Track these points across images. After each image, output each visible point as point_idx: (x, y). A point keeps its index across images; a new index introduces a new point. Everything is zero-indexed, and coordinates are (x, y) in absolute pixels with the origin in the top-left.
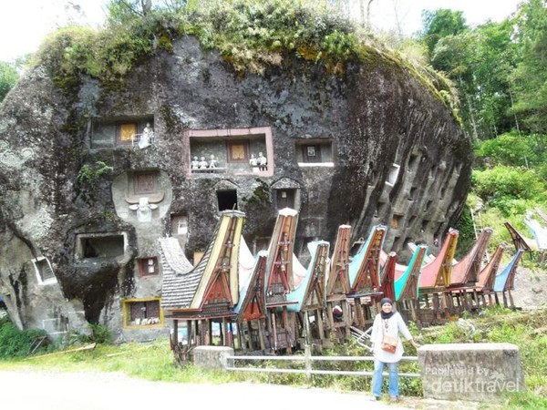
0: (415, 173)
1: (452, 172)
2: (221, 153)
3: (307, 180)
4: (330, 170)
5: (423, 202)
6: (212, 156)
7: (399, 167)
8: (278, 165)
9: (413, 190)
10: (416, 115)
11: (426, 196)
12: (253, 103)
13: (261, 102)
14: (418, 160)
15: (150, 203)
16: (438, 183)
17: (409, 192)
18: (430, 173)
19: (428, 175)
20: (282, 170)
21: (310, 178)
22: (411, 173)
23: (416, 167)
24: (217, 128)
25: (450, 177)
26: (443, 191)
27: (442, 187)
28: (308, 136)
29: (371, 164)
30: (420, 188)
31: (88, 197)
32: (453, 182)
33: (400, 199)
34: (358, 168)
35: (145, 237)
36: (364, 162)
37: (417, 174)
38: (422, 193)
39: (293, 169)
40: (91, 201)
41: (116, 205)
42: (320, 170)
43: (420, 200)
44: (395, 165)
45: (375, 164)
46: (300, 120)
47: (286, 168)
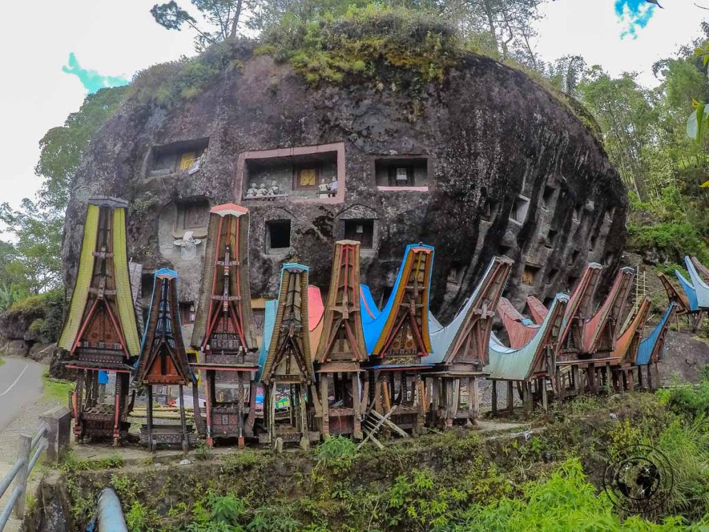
0: (553, 212)
1: (602, 216)
2: (286, 179)
3: (389, 208)
4: (424, 196)
5: (566, 252)
6: (274, 183)
7: (528, 200)
8: (350, 188)
9: (552, 234)
10: (547, 135)
11: (570, 243)
12: (325, 116)
13: (336, 114)
14: (556, 194)
15: (194, 238)
16: (585, 228)
17: (545, 236)
18: (575, 215)
19: (571, 216)
20: (354, 196)
21: (393, 206)
22: (547, 211)
23: (553, 203)
24: (279, 147)
25: (601, 222)
26: (593, 240)
27: (591, 234)
28: (393, 152)
29: (483, 190)
30: (562, 232)
31: (134, 230)
32: (605, 230)
33: (534, 244)
34: (463, 195)
35: (183, 276)
36: (473, 187)
37: (555, 214)
38: (565, 239)
39: (370, 195)
40: (136, 235)
41: (160, 240)
42: (408, 196)
43: (562, 249)
44: (521, 197)
45: (490, 191)
46: (383, 133)
47: (360, 193)
